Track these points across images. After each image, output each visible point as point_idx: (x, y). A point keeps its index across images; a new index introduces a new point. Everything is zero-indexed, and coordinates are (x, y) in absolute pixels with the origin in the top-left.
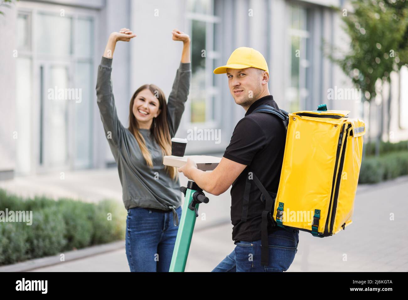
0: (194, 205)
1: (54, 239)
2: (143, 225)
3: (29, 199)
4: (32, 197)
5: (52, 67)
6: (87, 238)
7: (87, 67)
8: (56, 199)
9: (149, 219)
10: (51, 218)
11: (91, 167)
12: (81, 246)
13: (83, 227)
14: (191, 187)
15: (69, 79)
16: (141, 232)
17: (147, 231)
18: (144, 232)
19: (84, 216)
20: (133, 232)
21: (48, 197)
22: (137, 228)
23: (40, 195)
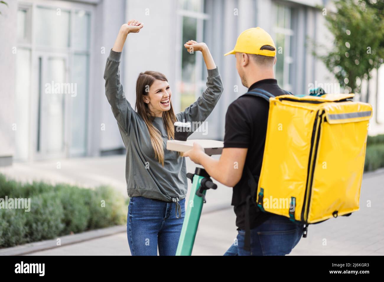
0: (202, 191)
1: (52, 223)
2: (144, 211)
3: (28, 183)
4: (31, 182)
5: (50, 59)
6: (85, 223)
7: (84, 59)
8: (53, 184)
9: (151, 206)
10: (49, 202)
11: (85, 155)
12: (78, 231)
13: (80, 211)
14: (198, 173)
15: (67, 70)
16: (143, 218)
17: (149, 218)
18: (145, 218)
19: (82, 201)
20: (134, 218)
21: (46, 182)
22: (138, 214)
23: (38, 180)
